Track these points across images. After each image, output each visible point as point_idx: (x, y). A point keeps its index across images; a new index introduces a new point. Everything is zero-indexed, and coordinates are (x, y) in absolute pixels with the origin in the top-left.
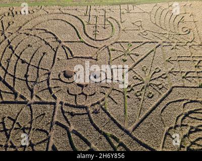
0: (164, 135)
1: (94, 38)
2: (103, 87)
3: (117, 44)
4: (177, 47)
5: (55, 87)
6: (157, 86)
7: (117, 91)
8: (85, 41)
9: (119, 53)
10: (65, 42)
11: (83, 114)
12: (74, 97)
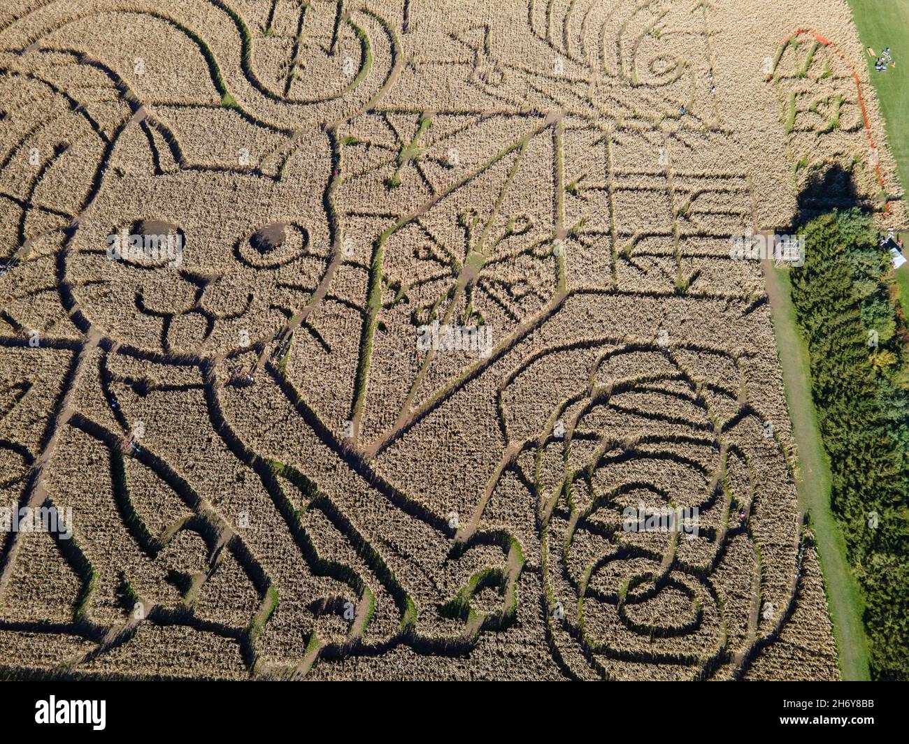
0: (497, 470)
1: (278, 91)
2: (285, 286)
3: (373, 119)
4: (620, 137)
5: (87, 283)
6: (507, 287)
7: (340, 301)
8: (240, 103)
9: (374, 153)
10: (156, 104)
11: (185, 388)
12: (160, 322)
